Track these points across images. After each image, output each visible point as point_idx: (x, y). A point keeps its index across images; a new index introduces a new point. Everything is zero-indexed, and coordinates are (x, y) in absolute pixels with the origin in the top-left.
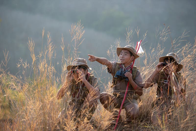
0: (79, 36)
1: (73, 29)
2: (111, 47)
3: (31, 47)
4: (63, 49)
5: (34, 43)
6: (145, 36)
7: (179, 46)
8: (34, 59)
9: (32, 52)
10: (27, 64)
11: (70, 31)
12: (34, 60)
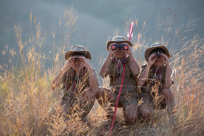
0: (73, 21)
1: (66, 14)
2: (108, 38)
3: (17, 33)
4: (54, 36)
5: (21, 28)
6: (143, 25)
7: (185, 39)
8: (22, 47)
9: (19, 39)
10: (14, 52)
11: (62, 15)
12: (21, 49)
